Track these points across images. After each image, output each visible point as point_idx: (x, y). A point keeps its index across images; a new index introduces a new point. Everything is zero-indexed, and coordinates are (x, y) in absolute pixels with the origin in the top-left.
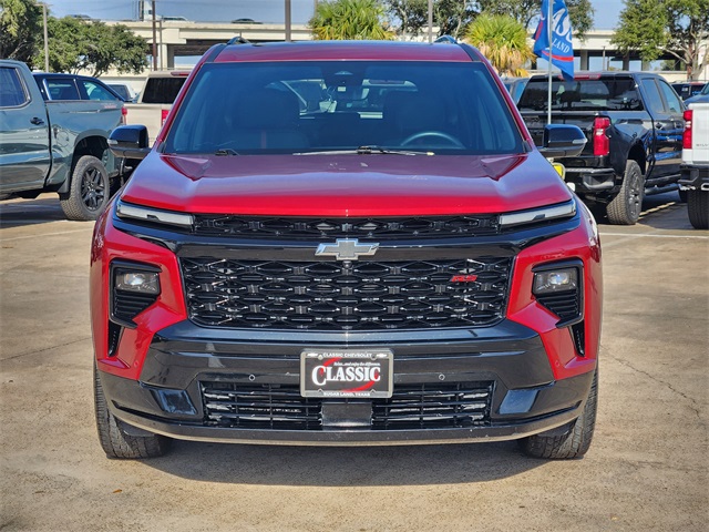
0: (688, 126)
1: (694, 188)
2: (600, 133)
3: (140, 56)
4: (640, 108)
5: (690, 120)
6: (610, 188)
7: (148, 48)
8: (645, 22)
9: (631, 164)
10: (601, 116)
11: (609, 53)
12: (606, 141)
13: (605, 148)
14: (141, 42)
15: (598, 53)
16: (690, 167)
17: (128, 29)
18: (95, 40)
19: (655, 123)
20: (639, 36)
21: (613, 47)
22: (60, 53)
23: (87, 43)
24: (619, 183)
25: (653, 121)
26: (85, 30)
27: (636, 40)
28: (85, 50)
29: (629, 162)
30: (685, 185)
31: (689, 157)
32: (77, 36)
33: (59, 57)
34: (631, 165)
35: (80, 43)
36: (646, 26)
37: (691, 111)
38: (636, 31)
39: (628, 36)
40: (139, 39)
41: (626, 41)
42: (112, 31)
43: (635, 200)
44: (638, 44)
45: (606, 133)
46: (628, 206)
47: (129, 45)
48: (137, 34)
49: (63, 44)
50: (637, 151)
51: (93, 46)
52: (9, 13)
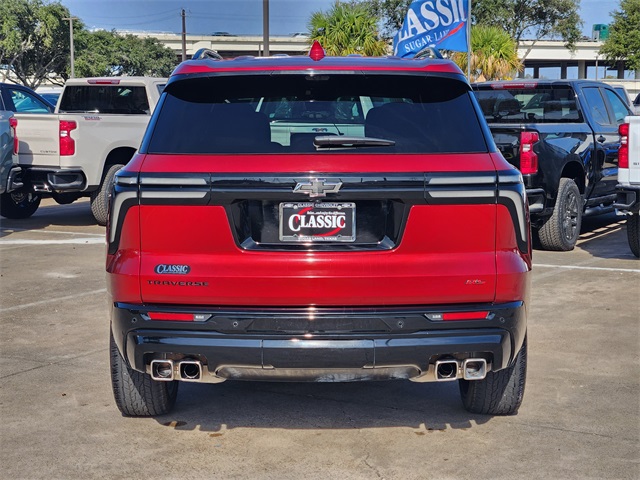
0: (624, 142)
1: (631, 213)
2: (526, 148)
3: (169, 66)
4: (580, 120)
5: (627, 135)
6: (539, 211)
7: (176, 59)
8: (631, 32)
9: (565, 183)
10: (528, 130)
11: (601, 63)
12: (534, 158)
13: (533, 166)
14: (170, 53)
15: (591, 63)
16: (626, 189)
17: (158, 41)
18: (127, 51)
19: (597, 137)
20: (626, 46)
21: (602, 57)
22: (92, 63)
23: (119, 54)
24: (549, 204)
25: (594, 134)
26: (118, 42)
27: (623, 50)
28: (117, 61)
29: (563, 181)
30: (621, 210)
31: (626, 177)
32: (109, 48)
33: (91, 67)
34: (567, 184)
35: (113, 55)
36: (633, 36)
37: (628, 125)
38: (623, 41)
39: (615, 46)
40: (168, 50)
41: (613, 51)
42: (144, 43)
43: (572, 223)
44: (625, 55)
45: (533, 149)
46: (563, 231)
47: (159, 56)
48: (166, 46)
49: (95, 55)
50: (573, 168)
51: (124, 57)
52: (44, 27)
